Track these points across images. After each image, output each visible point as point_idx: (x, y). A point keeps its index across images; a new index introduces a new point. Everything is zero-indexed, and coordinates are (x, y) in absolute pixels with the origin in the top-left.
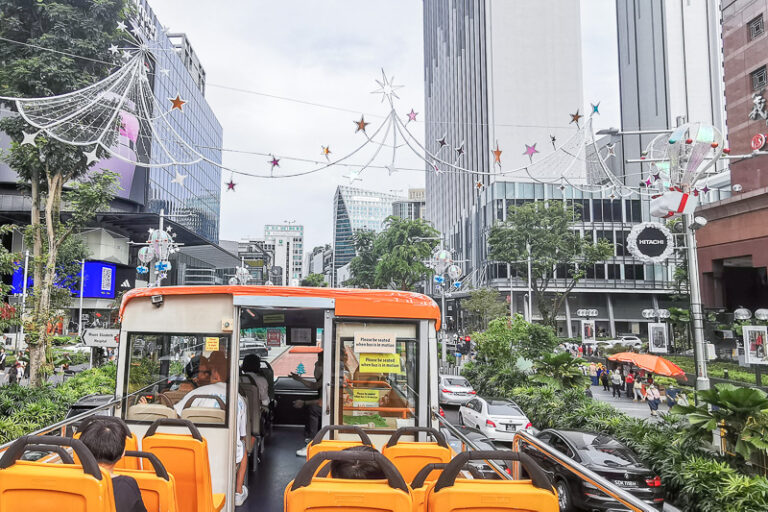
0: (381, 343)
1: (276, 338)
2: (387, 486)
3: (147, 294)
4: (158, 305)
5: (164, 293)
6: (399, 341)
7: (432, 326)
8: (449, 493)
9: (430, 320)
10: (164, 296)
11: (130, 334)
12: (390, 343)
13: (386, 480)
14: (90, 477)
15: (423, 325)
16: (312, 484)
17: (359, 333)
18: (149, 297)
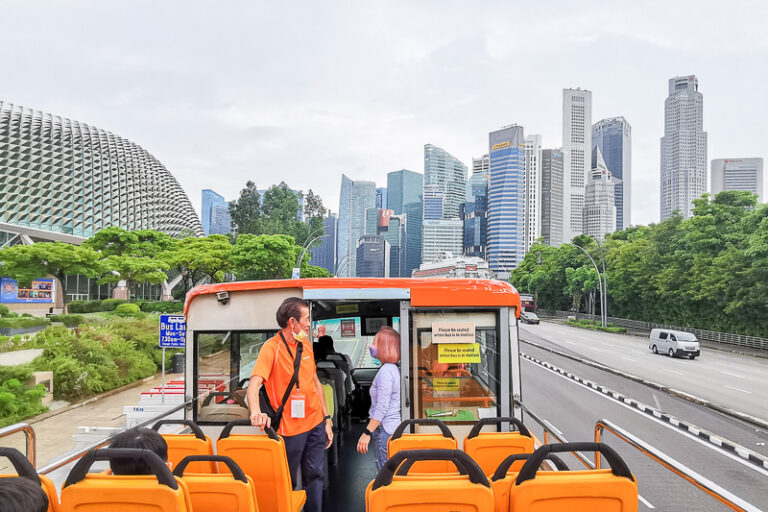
0: (460, 333)
1: (350, 329)
2: (468, 481)
3: (212, 291)
4: (224, 302)
5: (230, 289)
6: (478, 330)
7: (512, 312)
8: (530, 486)
9: (510, 307)
10: (229, 292)
11: (196, 334)
12: (470, 332)
13: (467, 476)
14: (166, 488)
15: (503, 312)
16: (393, 483)
17: (438, 323)
18: (214, 294)
